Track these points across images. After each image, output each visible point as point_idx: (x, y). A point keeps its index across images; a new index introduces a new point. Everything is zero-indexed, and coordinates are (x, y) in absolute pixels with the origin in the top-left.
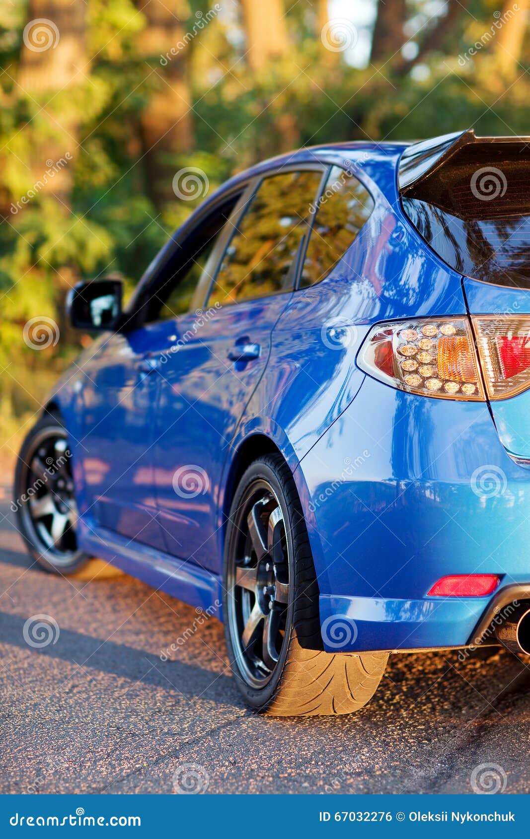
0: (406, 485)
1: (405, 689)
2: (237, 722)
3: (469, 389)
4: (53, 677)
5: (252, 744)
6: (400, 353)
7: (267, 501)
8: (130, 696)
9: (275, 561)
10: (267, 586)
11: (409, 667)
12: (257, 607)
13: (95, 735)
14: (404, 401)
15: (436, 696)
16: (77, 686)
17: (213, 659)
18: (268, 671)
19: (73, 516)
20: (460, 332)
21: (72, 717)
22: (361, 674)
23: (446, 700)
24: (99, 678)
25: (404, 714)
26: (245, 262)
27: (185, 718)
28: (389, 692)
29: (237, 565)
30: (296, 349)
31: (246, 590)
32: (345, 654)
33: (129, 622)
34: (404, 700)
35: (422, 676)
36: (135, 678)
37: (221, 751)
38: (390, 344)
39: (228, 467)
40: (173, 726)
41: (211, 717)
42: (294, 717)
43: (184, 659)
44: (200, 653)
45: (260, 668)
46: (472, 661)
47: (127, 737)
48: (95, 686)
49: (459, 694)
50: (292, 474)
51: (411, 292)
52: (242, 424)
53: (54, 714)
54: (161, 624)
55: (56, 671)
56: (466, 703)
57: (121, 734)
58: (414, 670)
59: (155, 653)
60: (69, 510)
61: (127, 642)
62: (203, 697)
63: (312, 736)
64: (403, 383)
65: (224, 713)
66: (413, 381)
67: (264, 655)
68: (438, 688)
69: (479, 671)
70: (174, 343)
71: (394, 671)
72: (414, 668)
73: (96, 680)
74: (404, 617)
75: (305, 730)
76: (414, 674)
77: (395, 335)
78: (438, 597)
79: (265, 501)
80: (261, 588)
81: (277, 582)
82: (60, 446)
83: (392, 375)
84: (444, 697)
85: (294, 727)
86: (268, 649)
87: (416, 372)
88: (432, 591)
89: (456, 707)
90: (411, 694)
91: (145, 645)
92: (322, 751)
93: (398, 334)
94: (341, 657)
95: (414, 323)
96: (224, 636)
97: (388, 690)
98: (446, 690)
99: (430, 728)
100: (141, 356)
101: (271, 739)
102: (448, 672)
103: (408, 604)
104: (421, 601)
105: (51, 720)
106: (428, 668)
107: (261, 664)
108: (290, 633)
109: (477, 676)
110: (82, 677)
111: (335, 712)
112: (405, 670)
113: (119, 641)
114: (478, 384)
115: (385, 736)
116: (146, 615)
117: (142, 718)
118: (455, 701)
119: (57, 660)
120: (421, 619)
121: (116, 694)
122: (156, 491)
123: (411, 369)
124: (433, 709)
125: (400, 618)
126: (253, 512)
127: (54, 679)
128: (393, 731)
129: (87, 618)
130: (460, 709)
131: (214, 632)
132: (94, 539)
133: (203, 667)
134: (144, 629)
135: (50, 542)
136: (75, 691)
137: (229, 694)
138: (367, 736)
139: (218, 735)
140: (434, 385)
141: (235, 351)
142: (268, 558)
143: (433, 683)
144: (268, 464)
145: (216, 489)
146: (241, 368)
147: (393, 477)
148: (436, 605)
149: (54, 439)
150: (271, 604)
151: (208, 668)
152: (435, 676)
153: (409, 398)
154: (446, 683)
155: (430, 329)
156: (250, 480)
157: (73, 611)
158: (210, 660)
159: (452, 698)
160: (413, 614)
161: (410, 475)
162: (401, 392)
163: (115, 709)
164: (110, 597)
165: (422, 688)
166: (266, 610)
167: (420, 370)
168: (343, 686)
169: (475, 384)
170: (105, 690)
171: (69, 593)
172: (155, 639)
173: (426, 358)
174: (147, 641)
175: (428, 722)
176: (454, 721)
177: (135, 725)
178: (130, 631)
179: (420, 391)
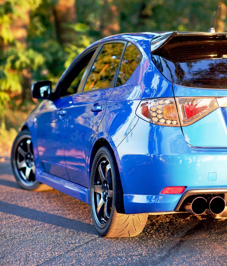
0: (153, 156)
1: (155, 228)
2: (95, 239)
3: (174, 123)
4: (29, 225)
5: (100, 246)
6: (151, 110)
7: (105, 162)
8: (57, 231)
9: (108, 183)
10: (105, 192)
11: (157, 221)
12: (102, 199)
13: (45, 244)
14: (152, 127)
15: (166, 231)
16: (38, 228)
17: (86, 219)
18: (106, 222)
19: (33, 168)
20: (171, 103)
21: (37, 238)
22: (138, 222)
23: (169, 232)
24: (46, 225)
25: (154, 236)
26: (98, 72)
27: (77, 238)
28: (149, 230)
29: (95, 184)
30: (116, 109)
31: (98, 193)
32: (133, 215)
33: (55, 207)
34: (154, 232)
35: (161, 224)
36: (58, 226)
37: (90, 248)
38: (147, 107)
39: (91, 149)
40: (73, 241)
41: (86, 238)
42: (115, 238)
43: (76, 219)
44: (81, 217)
45: (103, 220)
46: (180, 219)
47: (56, 245)
48: (44, 228)
49: (174, 230)
50: (114, 152)
51: (155, 90)
52: (96, 134)
53: (30, 237)
54: (67, 207)
55: (30, 223)
56: (177, 233)
57: (54, 244)
58: (158, 222)
59: (65, 217)
60: (32, 165)
61: (55, 213)
62: (83, 231)
63: (121, 244)
64: (152, 120)
65: (91, 237)
66: (155, 120)
67: (104, 216)
68: (167, 228)
69: (182, 222)
70: (71, 105)
71: (152, 222)
72: (159, 221)
73: (44, 226)
74: (153, 201)
75: (119, 242)
76: (159, 223)
77: (149, 104)
78: (164, 194)
79: (104, 162)
80: (103, 193)
81: (109, 190)
82: (29, 142)
83: (148, 118)
84: (169, 231)
85: (115, 241)
86: (106, 213)
87: (156, 116)
88: (162, 192)
89: (173, 234)
90: (157, 230)
91: (62, 214)
92: (125, 248)
93: (150, 103)
94: (131, 216)
95: (156, 100)
96: (90, 211)
97: (149, 229)
98: (170, 229)
99: (163, 241)
100: (59, 109)
101: (107, 245)
102: (171, 222)
103: (154, 197)
104: (158, 196)
105: (29, 239)
106: (164, 221)
107: (103, 219)
108: (113, 208)
109: (181, 224)
110: (39, 225)
111: (130, 236)
112: (155, 222)
113: (52, 213)
114: (178, 121)
115: (147, 244)
116: (61, 204)
117: (62, 238)
118: (173, 232)
119: (30, 220)
120: (159, 202)
121: (52, 231)
122: (65, 158)
123: (155, 116)
124: (165, 235)
125: (151, 202)
126: (100, 165)
127: (29, 226)
128: (150, 242)
129: (40, 205)
130: (174, 235)
131: (87, 210)
132: (42, 176)
133: (83, 222)
134: (61, 209)
135: (25, 178)
136: (37, 230)
137: (92, 230)
138: (140, 244)
139: (88, 244)
140: (162, 121)
141: (93, 108)
142: (105, 182)
143: (165, 226)
144: (106, 148)
145: (87, 158)
146: (96, 114)
147: (149, 153)
148: (163, 197)
149: (26, 139)
150: (107, 198)
151: (85, 222)
152: (166, 224)
153: (154, 126)
154: (170, 227)
155: (161, 102)
156: (99, 154)
157: (34, 203)
158: (85, 220)
159: (171, 231)
160: (156, 200)
161: (154, 152)
162: (151, 124)
163: (52, 236)
164: (48, 198)
165: (161, 228)
166: (105, 200)
167: (158, 116)
168: (132, 226)
169: (177, 121)
170: (48, 230)
171: (32, 197)
172: (65, 212)
173: (160, 112)
174: (62, 213)
175: (162, 239)
176: (171, 239)
177: (59, 241)
178: (56, 209)
179: (158, 123)
